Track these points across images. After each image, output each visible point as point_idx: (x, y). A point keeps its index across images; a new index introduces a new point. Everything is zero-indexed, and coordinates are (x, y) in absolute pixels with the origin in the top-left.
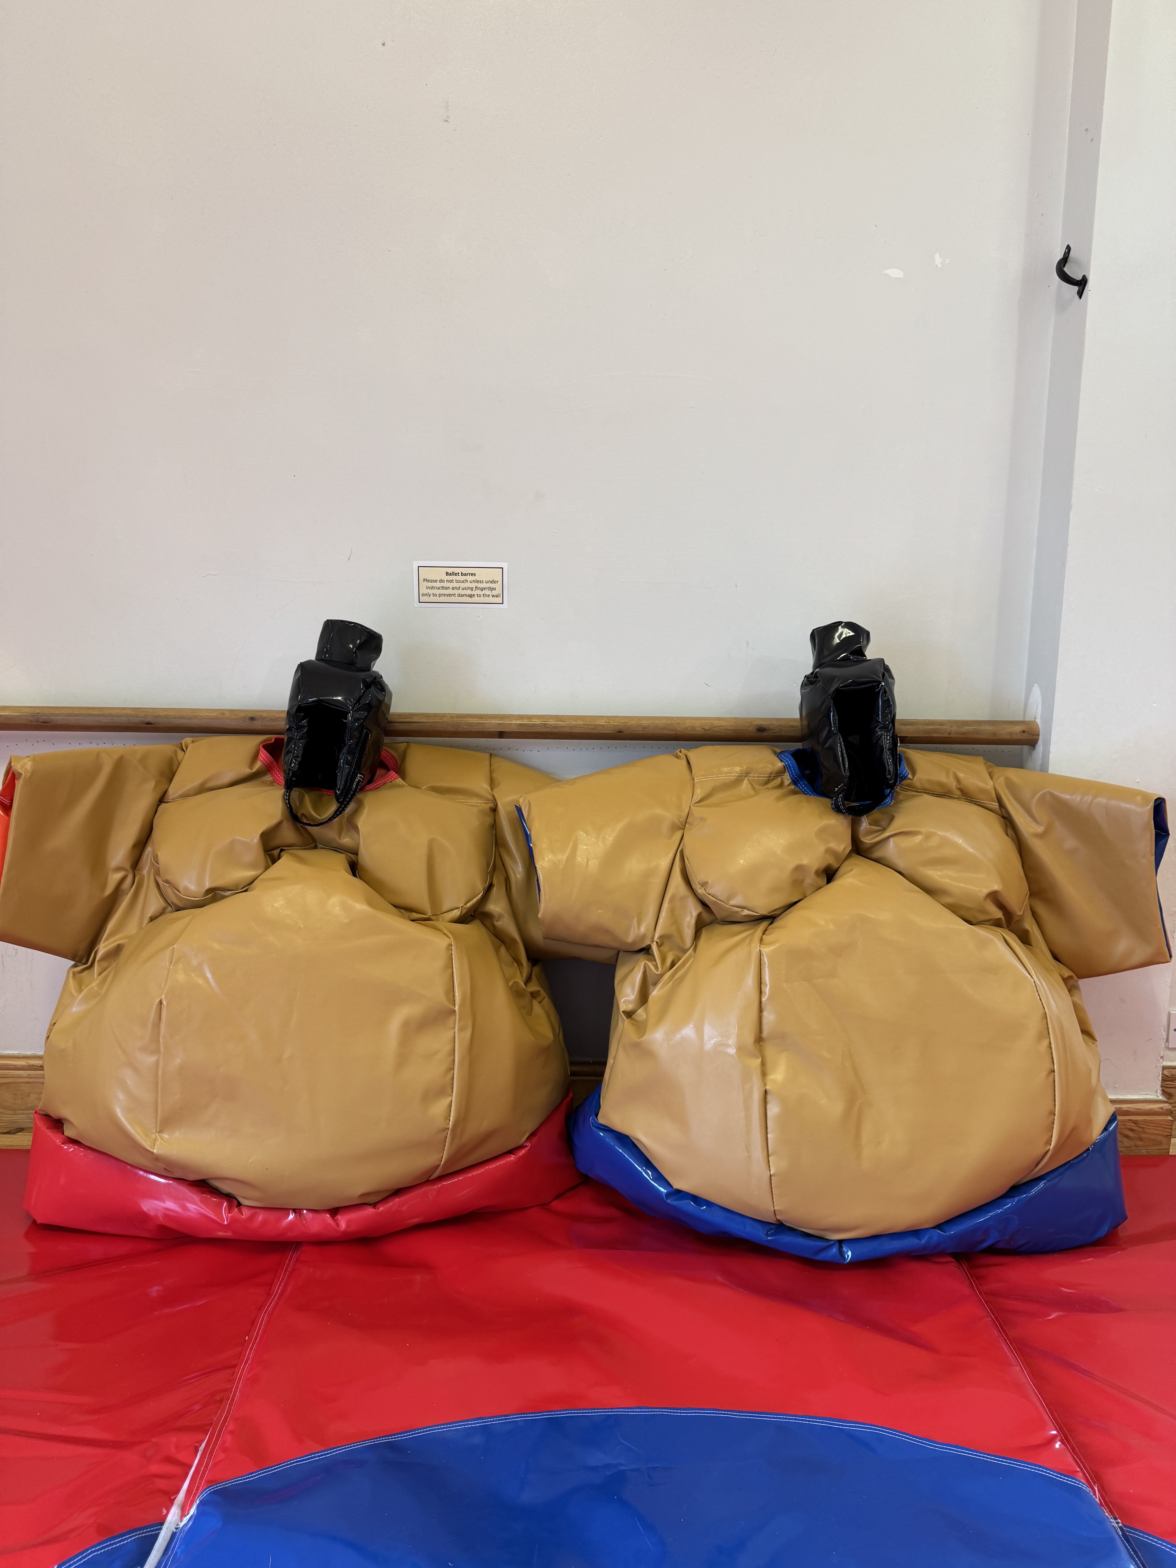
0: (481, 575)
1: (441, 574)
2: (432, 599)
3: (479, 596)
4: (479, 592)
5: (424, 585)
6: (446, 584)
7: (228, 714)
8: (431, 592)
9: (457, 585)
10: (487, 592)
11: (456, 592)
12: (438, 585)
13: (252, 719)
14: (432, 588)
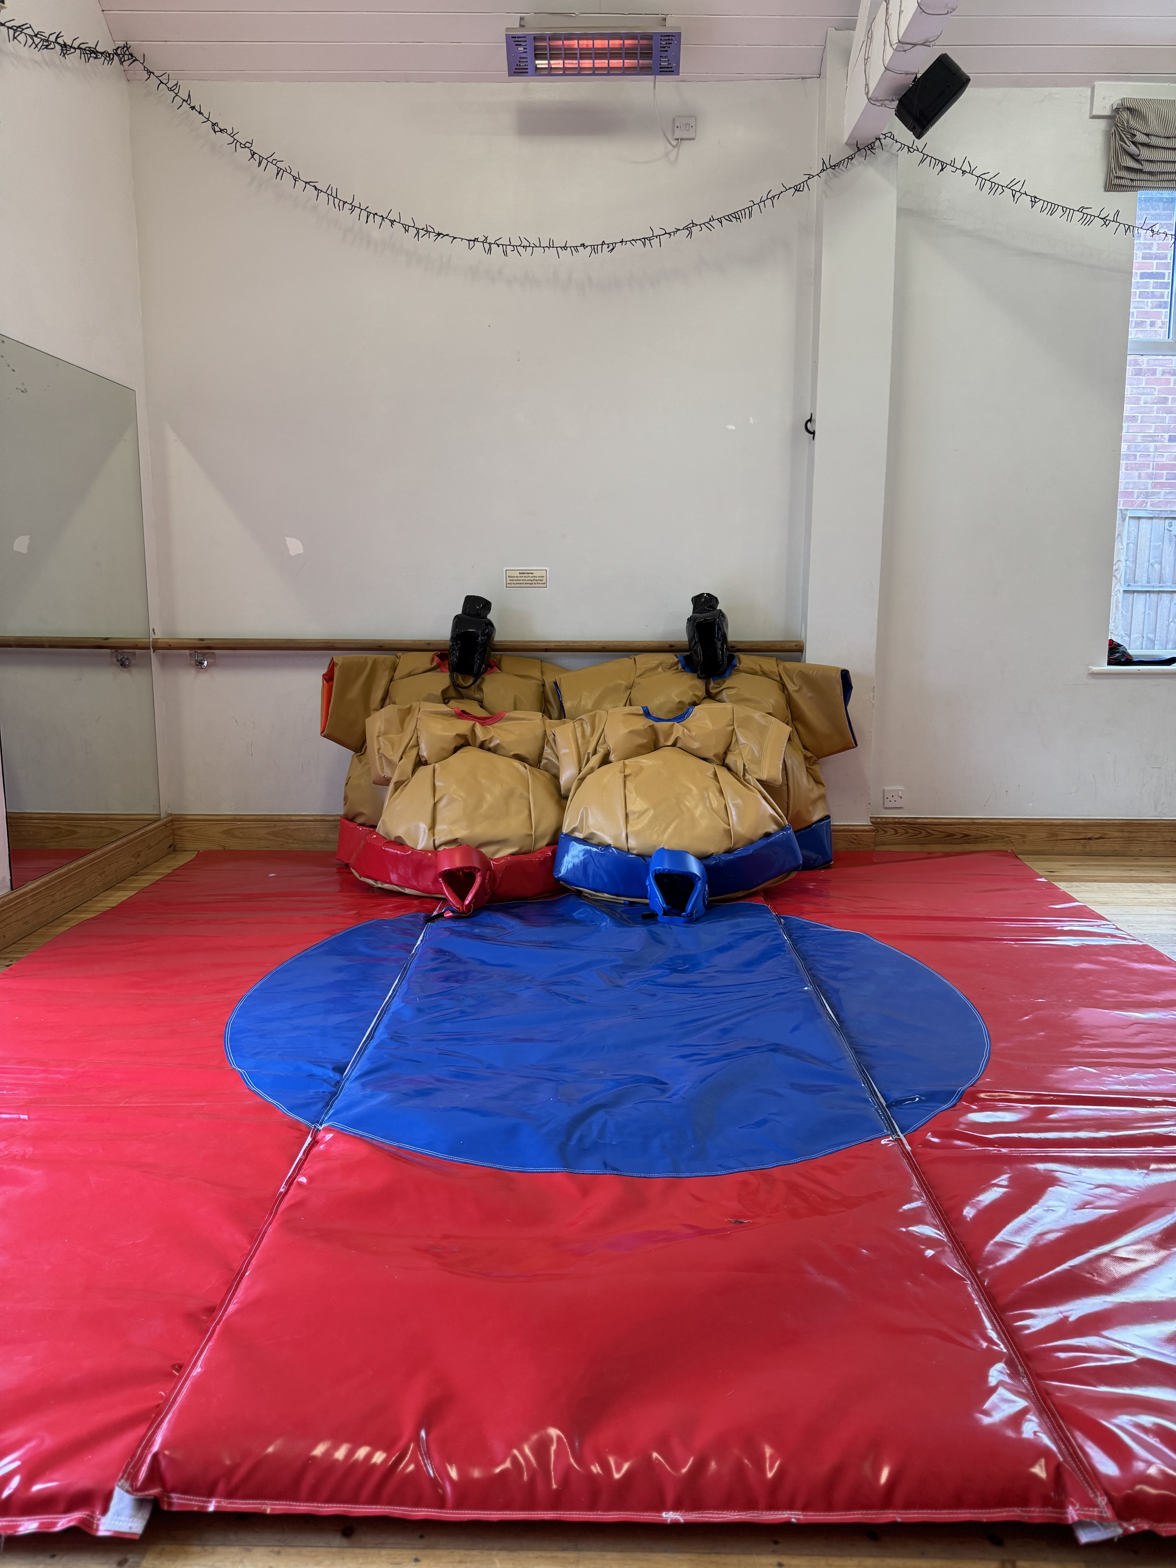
0: (536, 574)
1: (517, 574)
2: (513, 585)
3: (535, 584)
4: (535, 582)
5: (508, 579)
6: (519, 578)
7: (417, 642)
8: (512, 582)
9: (525, 579)
10: (539, 582)
11: (524, 582)
12: (516, 579)
13: (429, 644)
14: (513, 580)
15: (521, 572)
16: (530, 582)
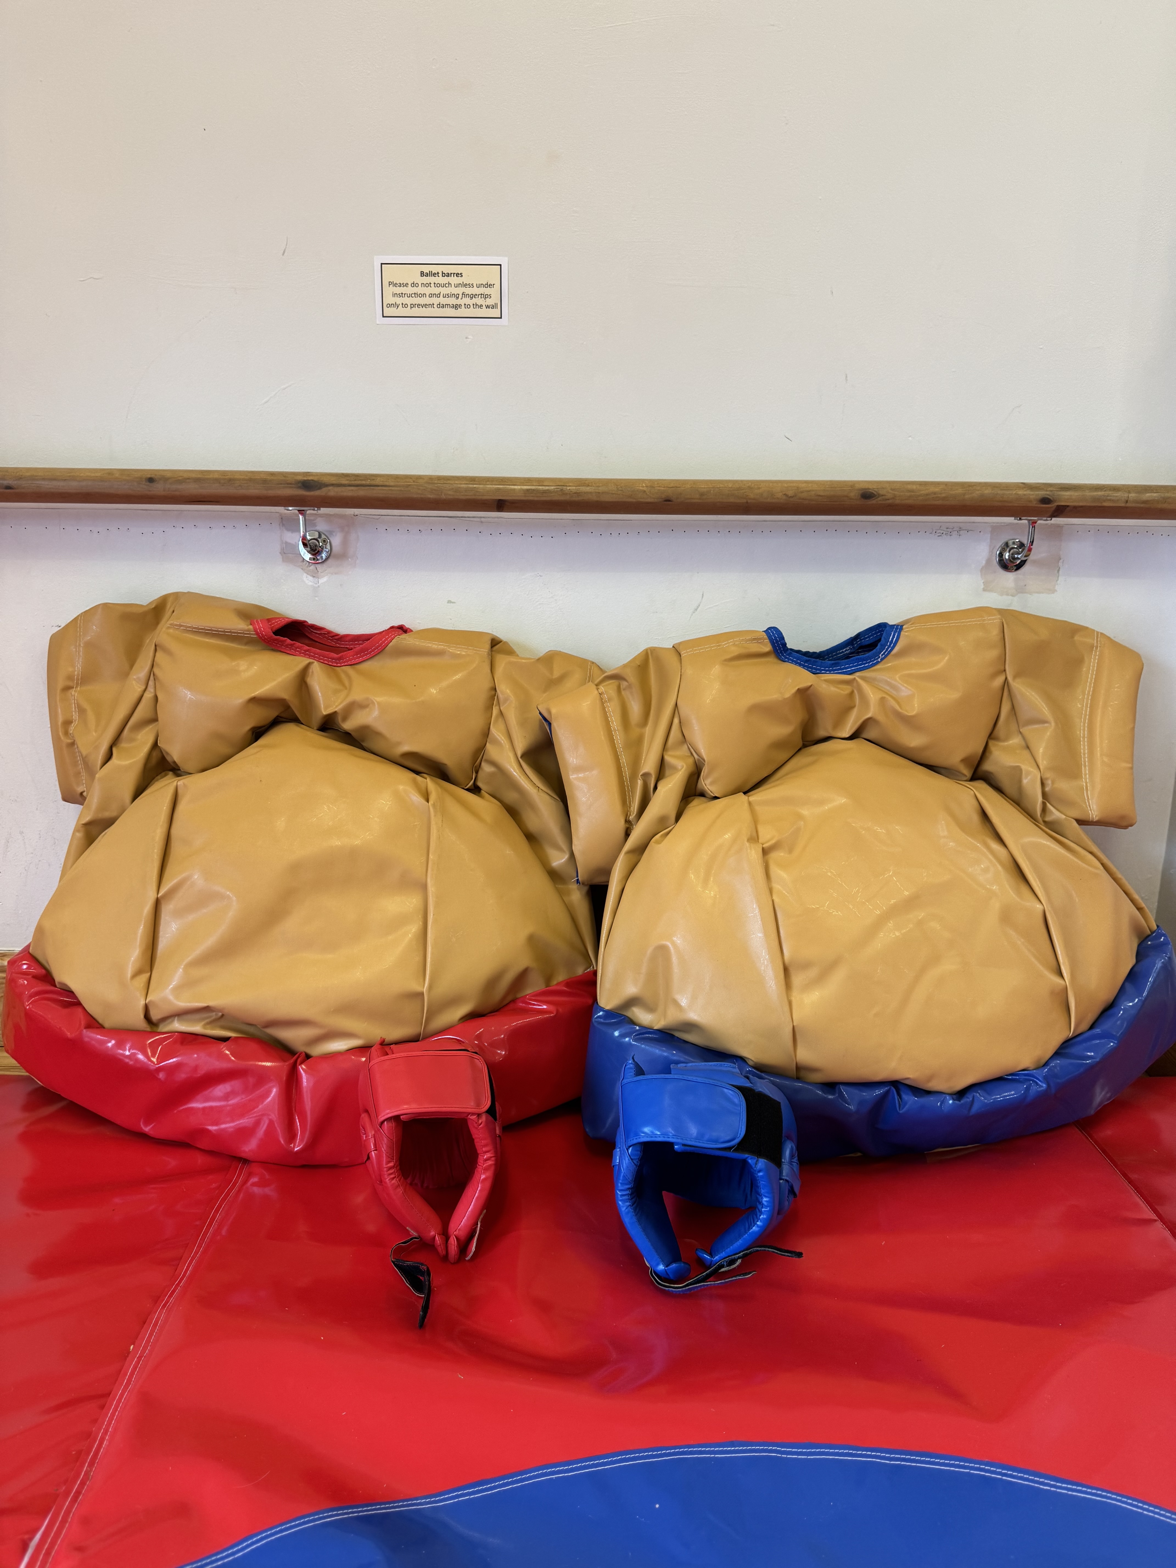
0: (471, 276)
1: (412, 275)
2: (401, 311)
3: (467, 306)
4: (467, 301)
5: (389, 290)
6: (420, 290)
7: (117, 475)
8: (399, 301)
9: (436, 290)
10: (479, 301)
11: (436, 301)
12: (409, 290)
14: (401, 295)
15: (427, 269)
16: (453, 301)
